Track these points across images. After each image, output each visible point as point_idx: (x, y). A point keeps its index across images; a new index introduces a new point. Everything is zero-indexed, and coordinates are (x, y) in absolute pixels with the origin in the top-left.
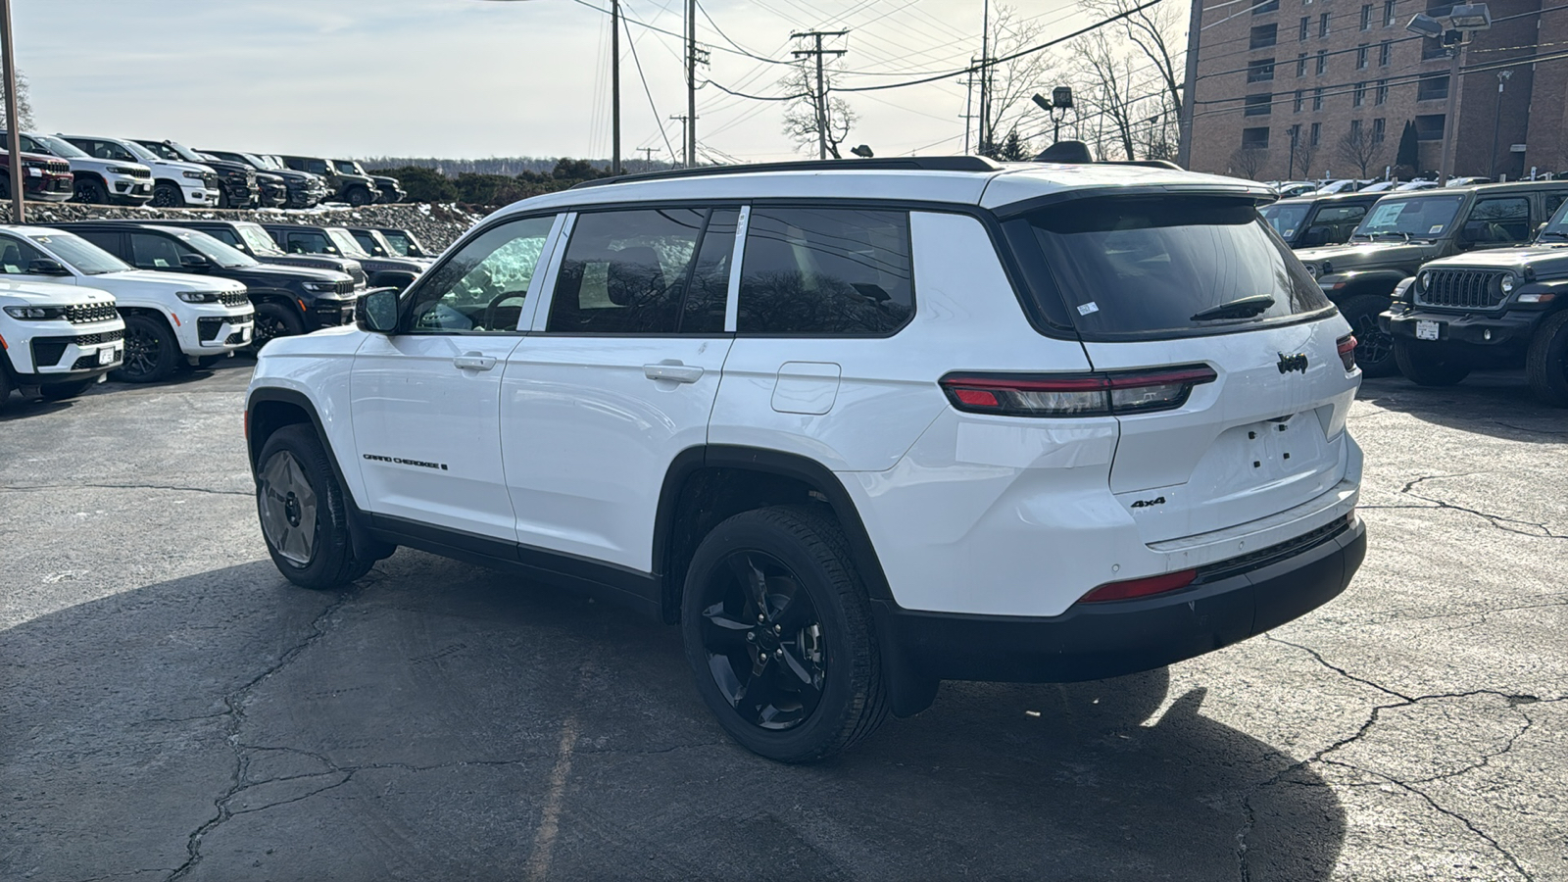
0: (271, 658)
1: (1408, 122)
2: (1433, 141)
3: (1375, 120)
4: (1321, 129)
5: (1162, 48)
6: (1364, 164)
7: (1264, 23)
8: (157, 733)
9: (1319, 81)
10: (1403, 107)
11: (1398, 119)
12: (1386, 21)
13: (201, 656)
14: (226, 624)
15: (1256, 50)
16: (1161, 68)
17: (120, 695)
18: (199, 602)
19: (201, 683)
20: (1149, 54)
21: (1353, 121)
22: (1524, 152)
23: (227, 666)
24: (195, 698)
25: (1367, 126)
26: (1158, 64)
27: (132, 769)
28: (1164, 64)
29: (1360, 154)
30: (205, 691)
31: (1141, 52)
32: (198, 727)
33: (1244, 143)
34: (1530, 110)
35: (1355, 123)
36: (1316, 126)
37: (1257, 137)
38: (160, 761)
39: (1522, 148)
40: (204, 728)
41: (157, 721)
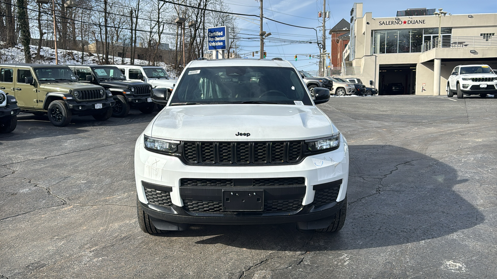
0: (363, 201)
8: (398, 189)
13: (384, 205)
14: (373, 214)
17: (408, 199)
18: (381, 227)
19: (385, 198)
23: (377, 201)
24: (388, 194)
27: (403, 183)
30: (385, 196)
32: (388, 188)
38: (397, 184)
40: (387, 188)
41: (397, 191)
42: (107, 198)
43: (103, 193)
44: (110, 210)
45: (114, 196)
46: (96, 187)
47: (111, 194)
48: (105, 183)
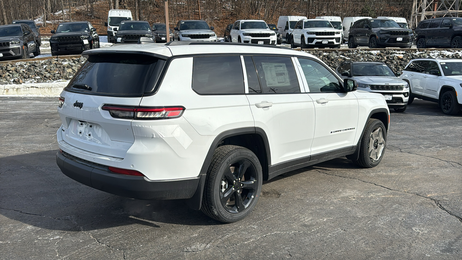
42: (391, 196)
43: (394, 203)
44: (393, 184)
45: (384, 196)
46: (400, 215)
47: (386, 200)
48: (387, 218)
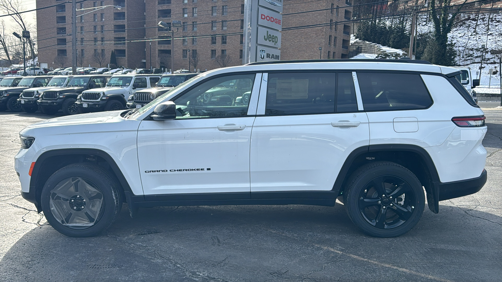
1: (112, 51)
2: (120, 57)
3: (102, 50)
4: (84, 51)
5: (21, 20)
6: (100, 63)
7: (61, 16)
9: (82, 36)
10: (110, 46)
11: (109, 50)
12: (102, 20)
15: (59, 24)
16: (22, 27)
20: (16, 21)
21: (94, 50)
22: (145, 62)
25: (100, 51)
26: (21, 25)
28: (22, 25)
29: (99, 60)
31: (13, 20)
33: (58, 54)
34: (145, 50)
35: (95, 50)
36: (82, 50)
37: (63, 52)
39: (144, 61)
